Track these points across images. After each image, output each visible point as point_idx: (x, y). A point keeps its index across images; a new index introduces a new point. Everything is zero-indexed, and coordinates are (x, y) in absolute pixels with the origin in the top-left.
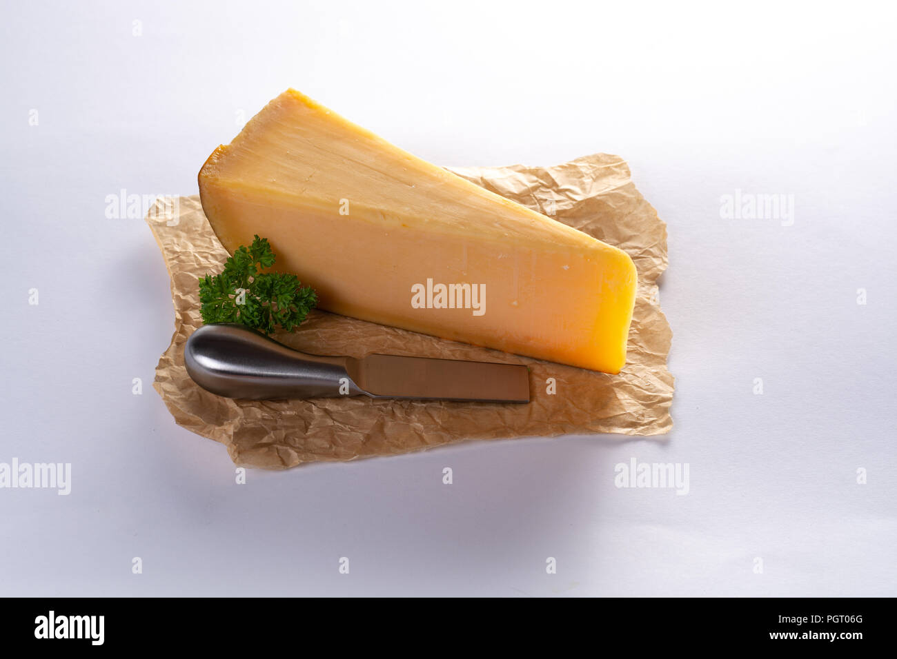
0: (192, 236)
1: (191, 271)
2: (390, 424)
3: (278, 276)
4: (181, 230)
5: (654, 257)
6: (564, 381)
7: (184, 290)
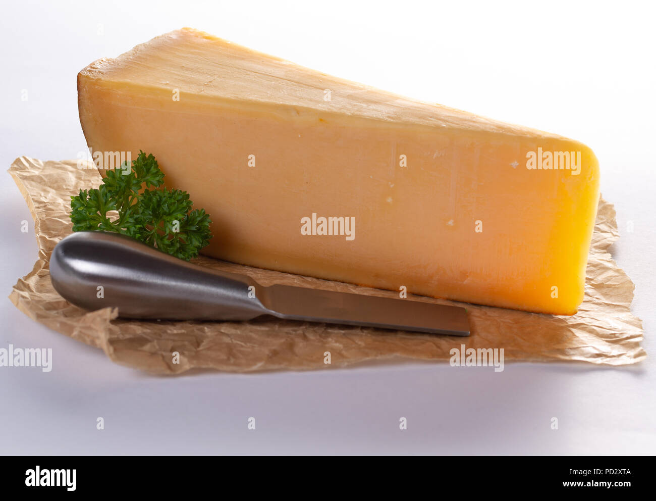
0: (63, 193)
1: (59, 217)
2: (301, 345)
3: (166, 194)
4: (50, 187)
5: (602, 232)
6: (509, 321)
7: (51, 233)
